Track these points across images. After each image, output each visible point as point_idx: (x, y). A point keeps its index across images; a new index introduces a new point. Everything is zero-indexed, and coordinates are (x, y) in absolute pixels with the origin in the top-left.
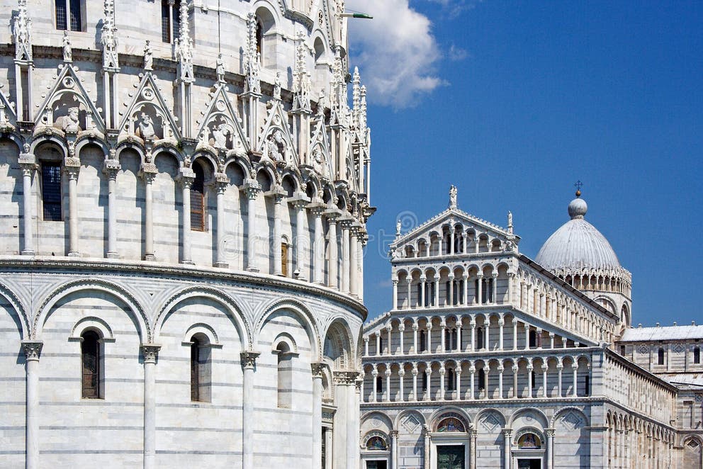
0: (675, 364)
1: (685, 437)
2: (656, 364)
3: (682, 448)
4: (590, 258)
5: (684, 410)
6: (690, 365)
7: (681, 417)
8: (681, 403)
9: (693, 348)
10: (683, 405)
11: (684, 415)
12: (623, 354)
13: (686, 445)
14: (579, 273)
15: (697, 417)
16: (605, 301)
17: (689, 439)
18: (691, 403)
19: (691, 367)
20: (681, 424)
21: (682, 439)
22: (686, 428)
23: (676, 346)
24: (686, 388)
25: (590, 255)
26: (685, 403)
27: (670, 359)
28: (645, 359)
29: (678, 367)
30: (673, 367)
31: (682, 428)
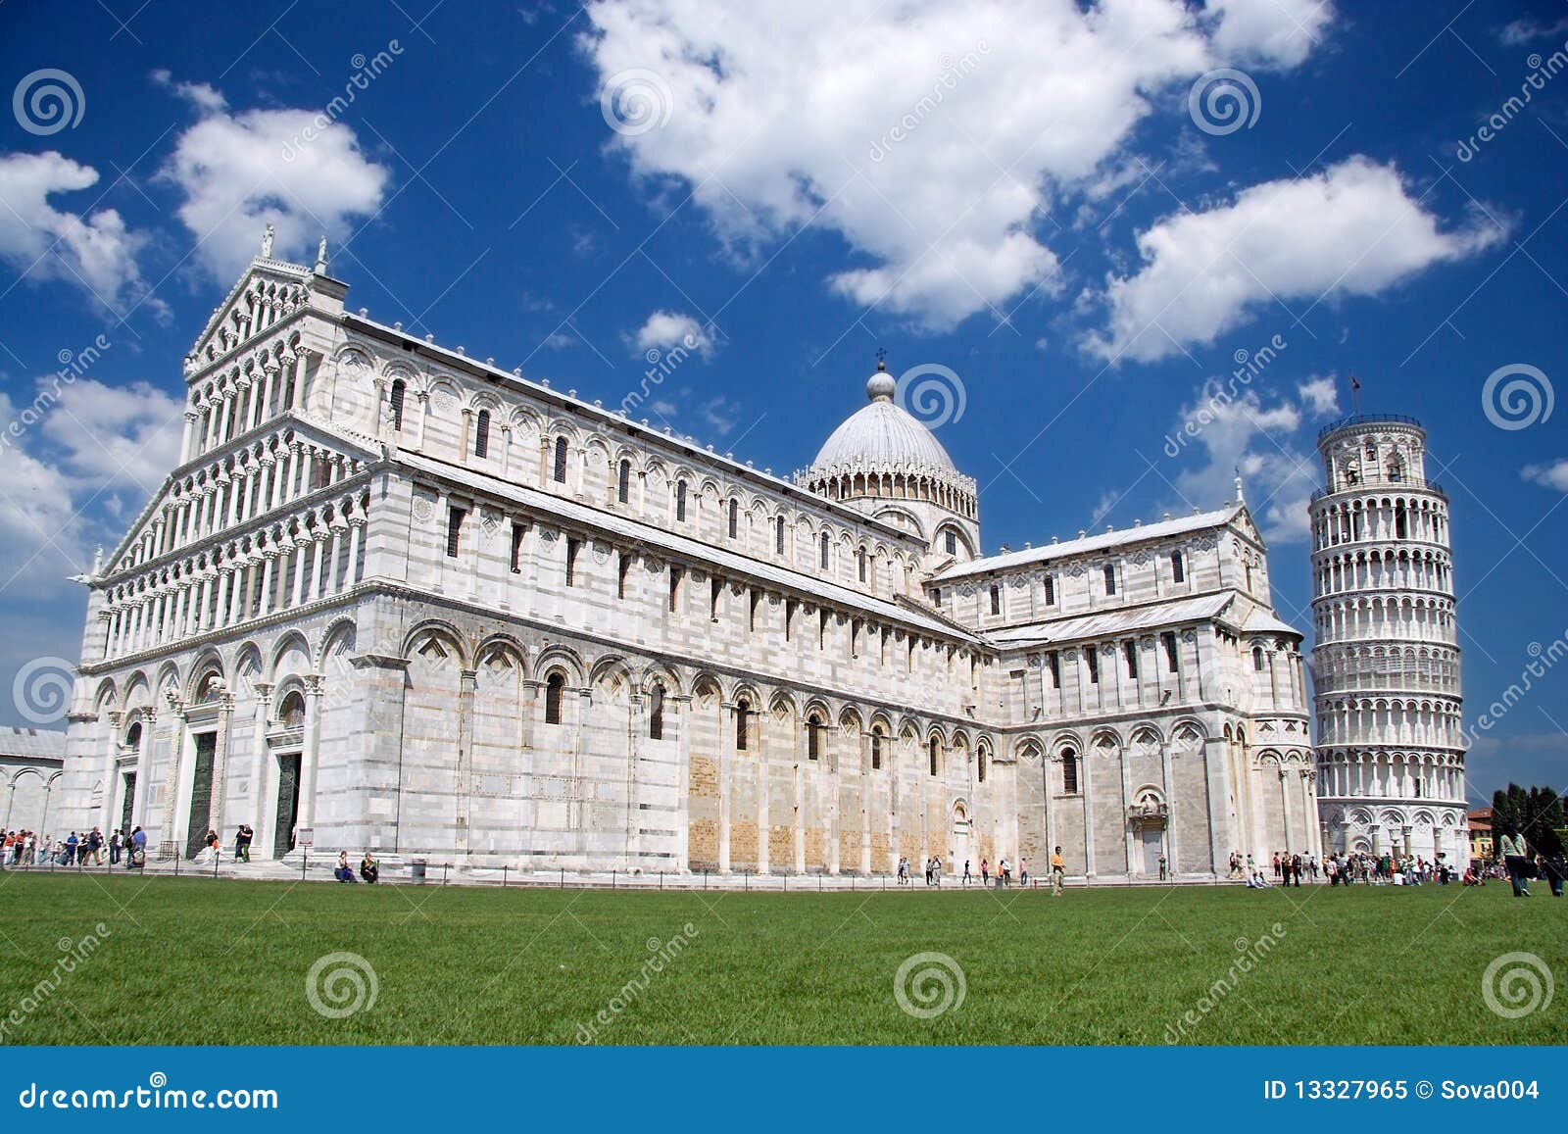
0: (1017, 610)
1: (1017, 738)
2: (987, 614)
3: (1011, 762)
4: (875, 448)
5: (1012, 689)
6: (1040, 609)
7: (1008, 702)
8: (1005, 677)
9: (1042, 578)
10: (1010, 680)
11: (1012, 698)
12: (938, 604)
13: (1019, 755)
14: (861, 471)
15: (1033, 701)
16: (901, 516)
17: (1023, 743)
18: (1020, 673)
19: (1041, 613)
20: (1009, 716)
21: (1012, 745)
22: (1018, 722)
23: (1015, 578)
24: (1013, 646)
25: (876, 445)
26: (1013, 674)
27: (1008, 602)
28: (971, 607)
29: (1019, 616)
30: (1013, 617)
31: (1009, 724)
